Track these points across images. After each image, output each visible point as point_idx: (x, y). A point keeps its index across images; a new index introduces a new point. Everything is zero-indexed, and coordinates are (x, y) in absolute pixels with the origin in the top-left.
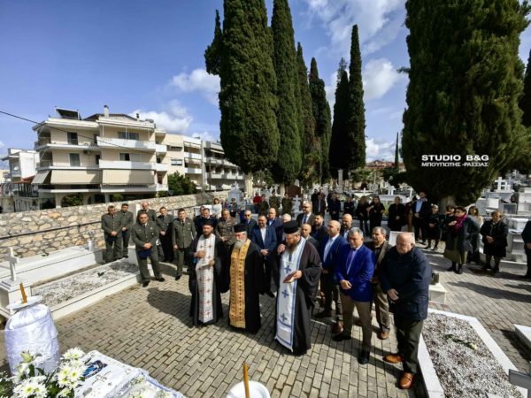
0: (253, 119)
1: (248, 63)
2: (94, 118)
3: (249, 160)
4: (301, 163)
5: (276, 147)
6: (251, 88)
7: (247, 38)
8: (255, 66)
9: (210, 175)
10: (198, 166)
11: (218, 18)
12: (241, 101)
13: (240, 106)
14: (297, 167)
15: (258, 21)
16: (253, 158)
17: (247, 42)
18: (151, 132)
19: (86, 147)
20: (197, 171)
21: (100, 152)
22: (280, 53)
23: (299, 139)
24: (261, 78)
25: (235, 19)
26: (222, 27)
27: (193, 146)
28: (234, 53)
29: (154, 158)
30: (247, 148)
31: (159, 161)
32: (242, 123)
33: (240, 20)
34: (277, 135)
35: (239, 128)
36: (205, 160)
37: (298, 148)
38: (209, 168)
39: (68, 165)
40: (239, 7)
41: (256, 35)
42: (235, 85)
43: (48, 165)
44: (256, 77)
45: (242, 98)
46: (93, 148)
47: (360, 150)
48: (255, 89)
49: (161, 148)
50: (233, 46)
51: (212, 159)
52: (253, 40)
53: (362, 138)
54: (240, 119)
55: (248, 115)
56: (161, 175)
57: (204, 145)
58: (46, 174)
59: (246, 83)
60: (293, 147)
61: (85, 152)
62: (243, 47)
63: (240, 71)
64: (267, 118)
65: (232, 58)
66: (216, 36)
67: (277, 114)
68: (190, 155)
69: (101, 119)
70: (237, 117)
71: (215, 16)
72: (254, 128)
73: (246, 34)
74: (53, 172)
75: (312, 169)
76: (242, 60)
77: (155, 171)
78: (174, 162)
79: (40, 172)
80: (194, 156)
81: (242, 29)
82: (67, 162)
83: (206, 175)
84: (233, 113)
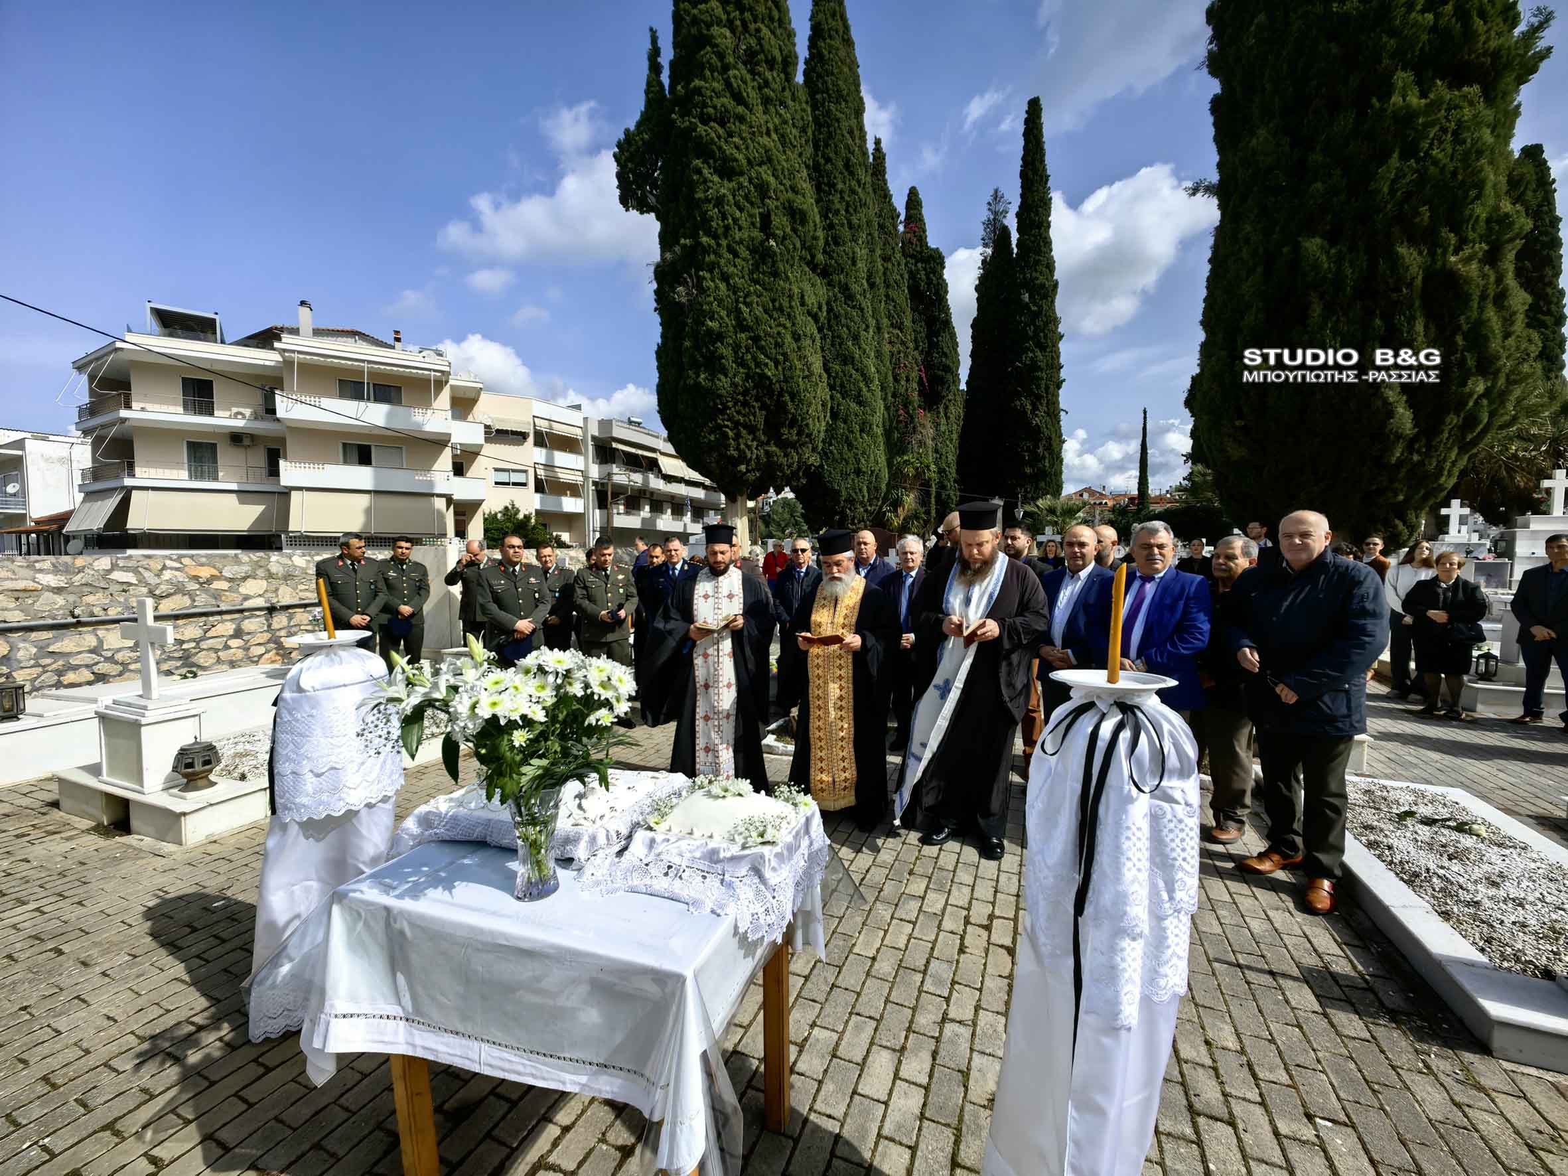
0: (756, 339)
1: (744, 180)
2: (265, 338)
3: (742, 459)
4: (885, 475)
5: (819, 426)
6: (753, 251)
7: (740, 109)
8: (763, 189)
9: (609, 519)
10: (573, 490)
11: (655, 53)
12: (723, 286)
13: (720, 302)
14: (874, 489)
15: (771, 63)
16: (755, 453)
17: (741, 119)
18: (440, 384)
19: (239, 423)
20: (571, 505)
21: (283, 441)
22: (828, 160)
23: (880, 405)
24: (780, 222)
25: (707, 54)
26: (665, 78)
27: (559, 429)
28: (705, 150)
29: (445, 461)
30: (737, 424)
31: (459, 470)
32: (725, 351)
33: (721, 56)
34: (823, 392)
35: (714, 365)
36: (595, 471)
37: (879, 431)
38: (605, 496)
39: (180, 476)
40: (719, 23)
41: (766, 101)
42: (705, 240)
43: (118, 477)
44: (766, 219)
45: (725, 278)
46: (263, 427)
47: (1049, 448)
48: (761, 254)
49: (466, 433)
50: (701, 128)
51: (615, 469)
52: (759, 116)
53: (1054, 413)
54: (720, 337)
55: (741, 326)
56: (464, 511)
57: (594, 430)
58: (112, 503)
59: (738, 235)
60: (865, 427)
61: (236, 438)
62: (730, 134)
63: (719, 201)
64: (797, 338)
65: (698, 162)
66: (649, 103)
67: (820, 330)
68: (550, 457)
69: (287, 341)
70: (710, 331)
71: (648, 45)
72: (758, 365)
73: (739, 98)
74: (134, 493)
75: (910, 500)
76: (727, 170)
77: (449, 500)
78: (503, 477)
79: (91, 495)
80: (562, 459)
81: (728, 84)
82: (177, 465)
83: (596, 518)
84: (699, 322)
